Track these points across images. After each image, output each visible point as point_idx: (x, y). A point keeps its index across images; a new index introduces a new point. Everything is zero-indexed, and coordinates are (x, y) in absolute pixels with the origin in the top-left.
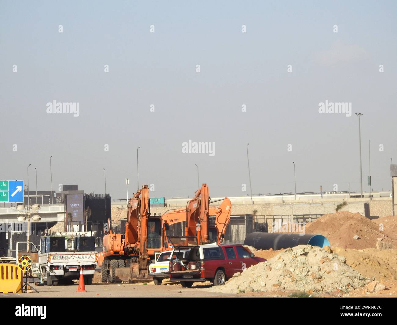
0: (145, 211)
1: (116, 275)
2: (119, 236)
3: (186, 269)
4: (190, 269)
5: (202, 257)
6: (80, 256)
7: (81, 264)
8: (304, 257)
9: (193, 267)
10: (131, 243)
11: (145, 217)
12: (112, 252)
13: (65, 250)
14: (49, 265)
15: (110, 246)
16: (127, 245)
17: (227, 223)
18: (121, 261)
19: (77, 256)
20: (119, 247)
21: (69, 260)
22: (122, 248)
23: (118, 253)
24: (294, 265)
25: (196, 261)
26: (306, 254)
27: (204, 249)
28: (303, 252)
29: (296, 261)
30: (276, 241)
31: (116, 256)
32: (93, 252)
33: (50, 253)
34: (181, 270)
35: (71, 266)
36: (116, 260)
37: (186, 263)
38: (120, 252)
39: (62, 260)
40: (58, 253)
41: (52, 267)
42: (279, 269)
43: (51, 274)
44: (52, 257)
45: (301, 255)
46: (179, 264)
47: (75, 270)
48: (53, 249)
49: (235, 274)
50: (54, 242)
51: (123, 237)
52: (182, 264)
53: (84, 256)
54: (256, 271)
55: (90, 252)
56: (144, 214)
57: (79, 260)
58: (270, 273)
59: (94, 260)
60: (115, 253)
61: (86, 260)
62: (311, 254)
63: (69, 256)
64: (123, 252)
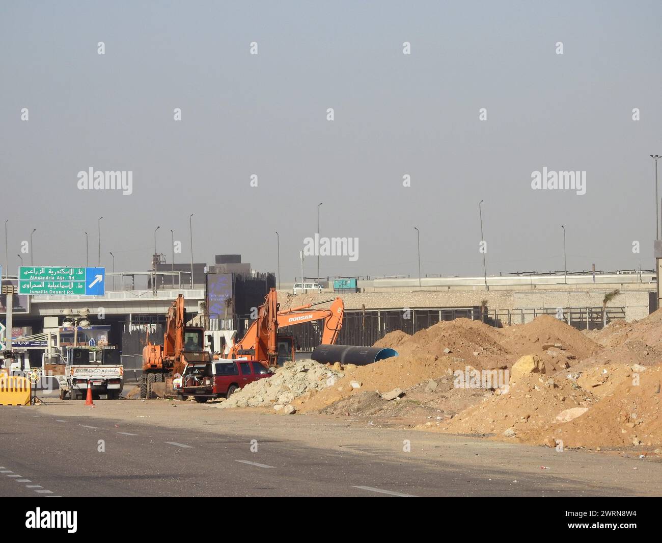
0: (180, 323)
1: (152, 390)
2: (158, 348)
3: (200, 384)
4: (204, 384)
5: (214, 372)
6: (103, 369)
7: (105, 378)
8: (303, 374)
9: (208, 382)
10: (170, 356)
11: (180, 329)
12: (149, 365)
13: (90, 364)
14: (72, 378)
15: (148, 358)
16: (166, 358)
17: (338, 328)
18: (159, 375)
19: (101, 369)
20: (157, 360)
21: (93, 374)
22: (160, 360)
23: (156, 366)
24: (293, 382)
25: (210, 376)
26: (306, 371)
27: (217, 365)
28: (303, 369)
29: (295, 378)
30: (344, 354)
31: (153, 369)
32: (118, 366)
33: (73, 366)
34: (195, 385)
35: (95, 380)
36: (153, 374)
37: (200, 378)
38: (158, 365)
39: (86, 373)
40: (81, 366)
41: (75, 380)
42: (278, 385)
43: (74, 388)
44: (75, 369)
45: (301, 372)
46: (193, 379)
47: (100, 384)
48: (76, 362)
49: (237, 390)
50: (78, 355)
51: (162, 349)
52: (196, 379)
53: (109, 369)
54: (256, 387)
55: (115, 366)
56: (180, 325)
57: (104, 374)
58: (268, 389)
59: (119, 374)
60: (152, 366)
61: (110, 373)
62: (311, 371)
63: (92, 369)
64: (161, 365)
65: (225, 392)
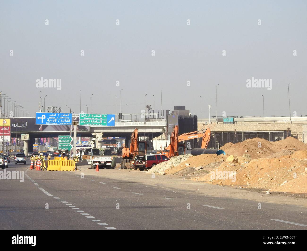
1: (125, 166)
2: (128, 149)
3: (141, 164)
4: (143, 164)
5: (146, 159)
6: (105, 157)
7: (105, 161)
8: (180, 160)
9: (144, 163)
11: (136, 142)
12: (124, 156)
13: (100, 155)
14: (93, 161)
15: (124, 153)
16: (131, 153)
18: (128, 160)
19: (104, 157)
20: (127, 154)
21: (101, 159)
22: (129, 154)
23: (127, 156)
24: (176, 163)
25: (145, 160)
26: (181, 159)
27: (147, 156)
28: (180, 158)
29: (177, 161)
31: (126, 157)
32: (111, 156)
33: (93, 156)
34: (139, 164)
35: (102, 162)
36: (126, 160)
37: (141, 161)
38: (128, 156)
39: (98, 159)
40: (96, 156)
41: (94, 162)
42: (170, 164)
43: (93, 164)
44: (94, 157)
45: (179, 159)
46: (138, 162)
47: (103, 163)
48: (94, 154)
49: (154, 166)
50: (95, 152)
51: (129, 149)
52: (140, 162)
53: (107, 157)
54: (161, 165)
55: (109, 156)
56: (136, 140)
57: (105, 159)
58: (166, 166)
59: (111, 159)
60: (125, 156)
61: (108, 159)
62: (183, 159)
63: (101, 157)
64: (129, 156)
65: (151, 167)
